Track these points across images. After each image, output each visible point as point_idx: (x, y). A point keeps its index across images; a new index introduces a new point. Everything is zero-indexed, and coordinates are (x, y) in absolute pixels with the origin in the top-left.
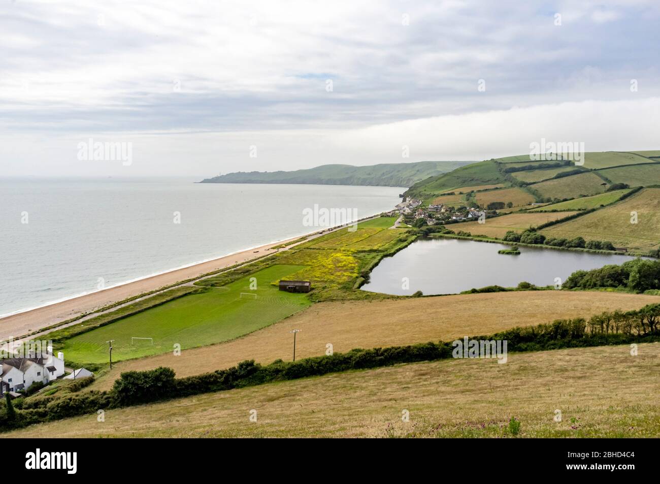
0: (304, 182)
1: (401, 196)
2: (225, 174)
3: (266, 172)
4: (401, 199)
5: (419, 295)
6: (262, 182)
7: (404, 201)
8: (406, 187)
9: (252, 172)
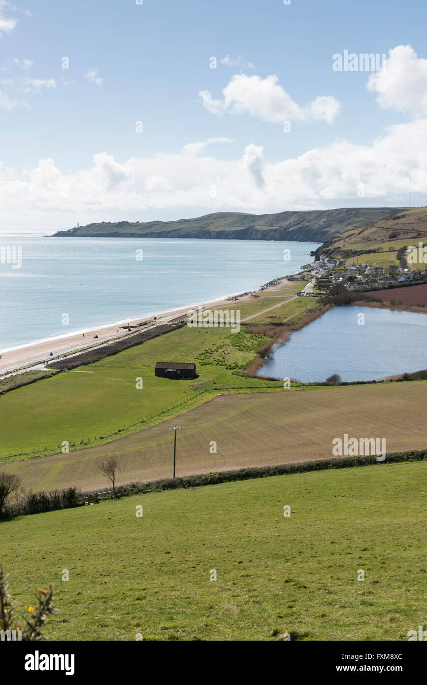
0: (187, 236)
1: (313, 254)
2: (85, 225)
3: (138, 222)
4: (314, 258)
5: (333, 381)
6: (132, 235)
7: (317, 259)
8: (319, 242)
9: (119, 223)
